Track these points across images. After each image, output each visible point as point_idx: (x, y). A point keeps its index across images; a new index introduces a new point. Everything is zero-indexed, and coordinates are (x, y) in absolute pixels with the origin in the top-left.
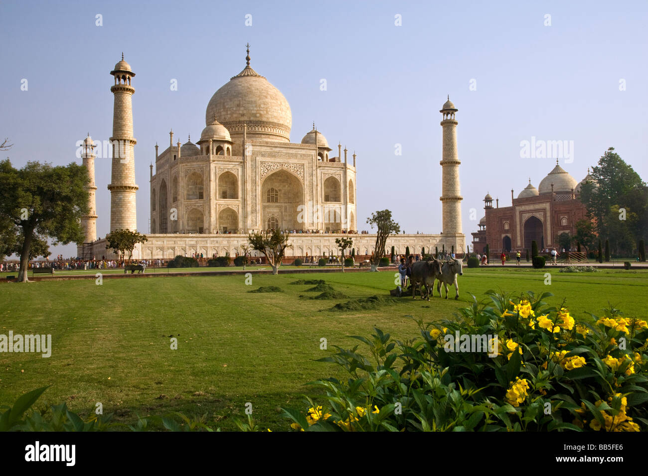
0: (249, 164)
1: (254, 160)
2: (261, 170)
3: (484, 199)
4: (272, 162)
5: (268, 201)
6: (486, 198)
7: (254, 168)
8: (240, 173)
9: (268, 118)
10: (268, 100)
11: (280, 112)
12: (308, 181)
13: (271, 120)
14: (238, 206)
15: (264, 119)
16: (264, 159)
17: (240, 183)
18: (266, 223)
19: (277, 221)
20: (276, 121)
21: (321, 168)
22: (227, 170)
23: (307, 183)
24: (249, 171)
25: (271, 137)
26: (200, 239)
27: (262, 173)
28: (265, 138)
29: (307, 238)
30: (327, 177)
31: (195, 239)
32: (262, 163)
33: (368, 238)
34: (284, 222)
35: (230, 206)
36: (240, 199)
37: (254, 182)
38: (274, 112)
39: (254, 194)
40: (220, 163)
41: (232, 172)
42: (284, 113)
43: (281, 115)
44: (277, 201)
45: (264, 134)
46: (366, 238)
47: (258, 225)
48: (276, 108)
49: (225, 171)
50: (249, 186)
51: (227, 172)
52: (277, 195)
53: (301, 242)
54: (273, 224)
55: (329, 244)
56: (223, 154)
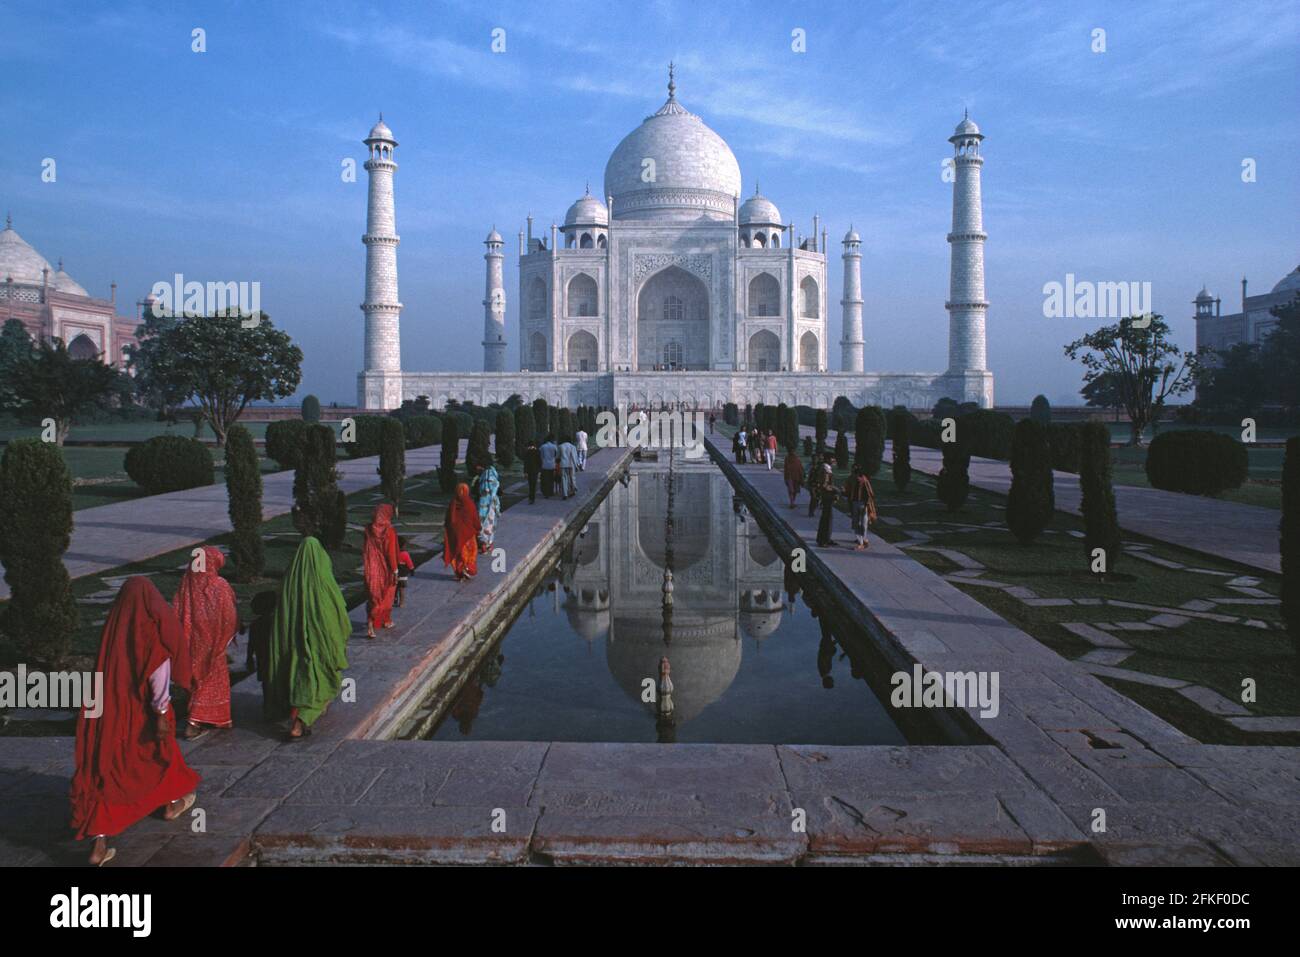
0: (614, 261)
1: (623, 253)
2: (635, 268)
3: (1195, 299)
4: (654, 255)
5: (666, 317)
6: (1198, 298)
7: (624, 265)
8: (602, 275)
9: (679, 181)
10: (682, 152)
11: (703, 169)
12: (719, 283)
13: (686, 185)
14: (598, 327)
15: (672, 184)
16: (640, 251)
17: (601, 292)
18: (662, 352)
19: (680, 349)
20: (694, 186)
21: (744, 259)
22: (579, 272)
23: (716, 286)
24: (615, 272)
25: (686, 212)
26: (486, 379)
27: (638, 274)
28: (676, 214)
29: (654, 379)
30: (755, 274)
31: (480, 380)
32: (637, 256)
33: (780, 379)
34: (691, 351)
35: (584, 328)
36: (601, 316)
37: (624, 289)
38: (689, 170)
39: (624, 308)
40: (569, 260)
41: (587, 273)
42: (711, 171)
43: (705, 175)
44: (680, 317)
45: (673, 208)
46: (776, 379)
47: (630, 356)
48: (695, 164)
49: (576, 274)
50: (615, 296)
51: (582, 274)
52: (680, 307)
53: (643, 384)
54: (673, 355)
55: (694, 389)
56: (591, 246)
